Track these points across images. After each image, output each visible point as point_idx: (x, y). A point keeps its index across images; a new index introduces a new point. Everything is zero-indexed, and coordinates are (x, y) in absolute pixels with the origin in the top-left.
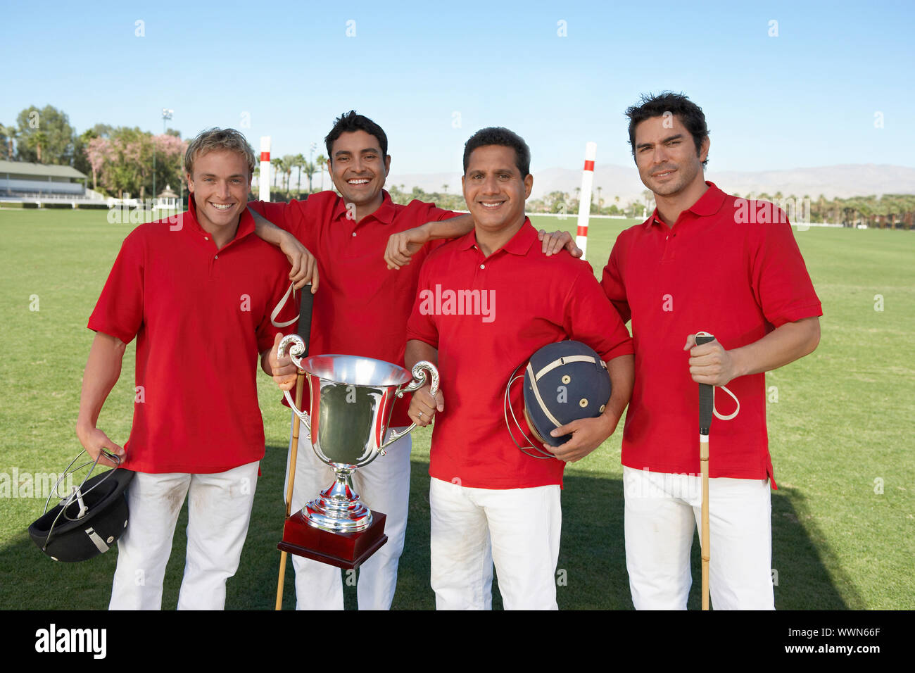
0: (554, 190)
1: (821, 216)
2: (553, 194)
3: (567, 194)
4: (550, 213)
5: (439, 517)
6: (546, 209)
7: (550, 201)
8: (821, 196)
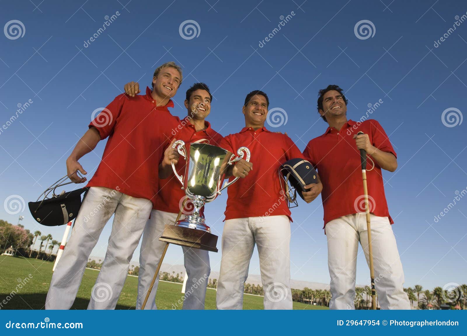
0: (165, 272)
1: (258, 292)
2: (164, 273)
3: (169, 274)
4: (162, 280)
5: (232, 240)
6: (160, 278)
7: (163, 275)
8: (258, 285)
